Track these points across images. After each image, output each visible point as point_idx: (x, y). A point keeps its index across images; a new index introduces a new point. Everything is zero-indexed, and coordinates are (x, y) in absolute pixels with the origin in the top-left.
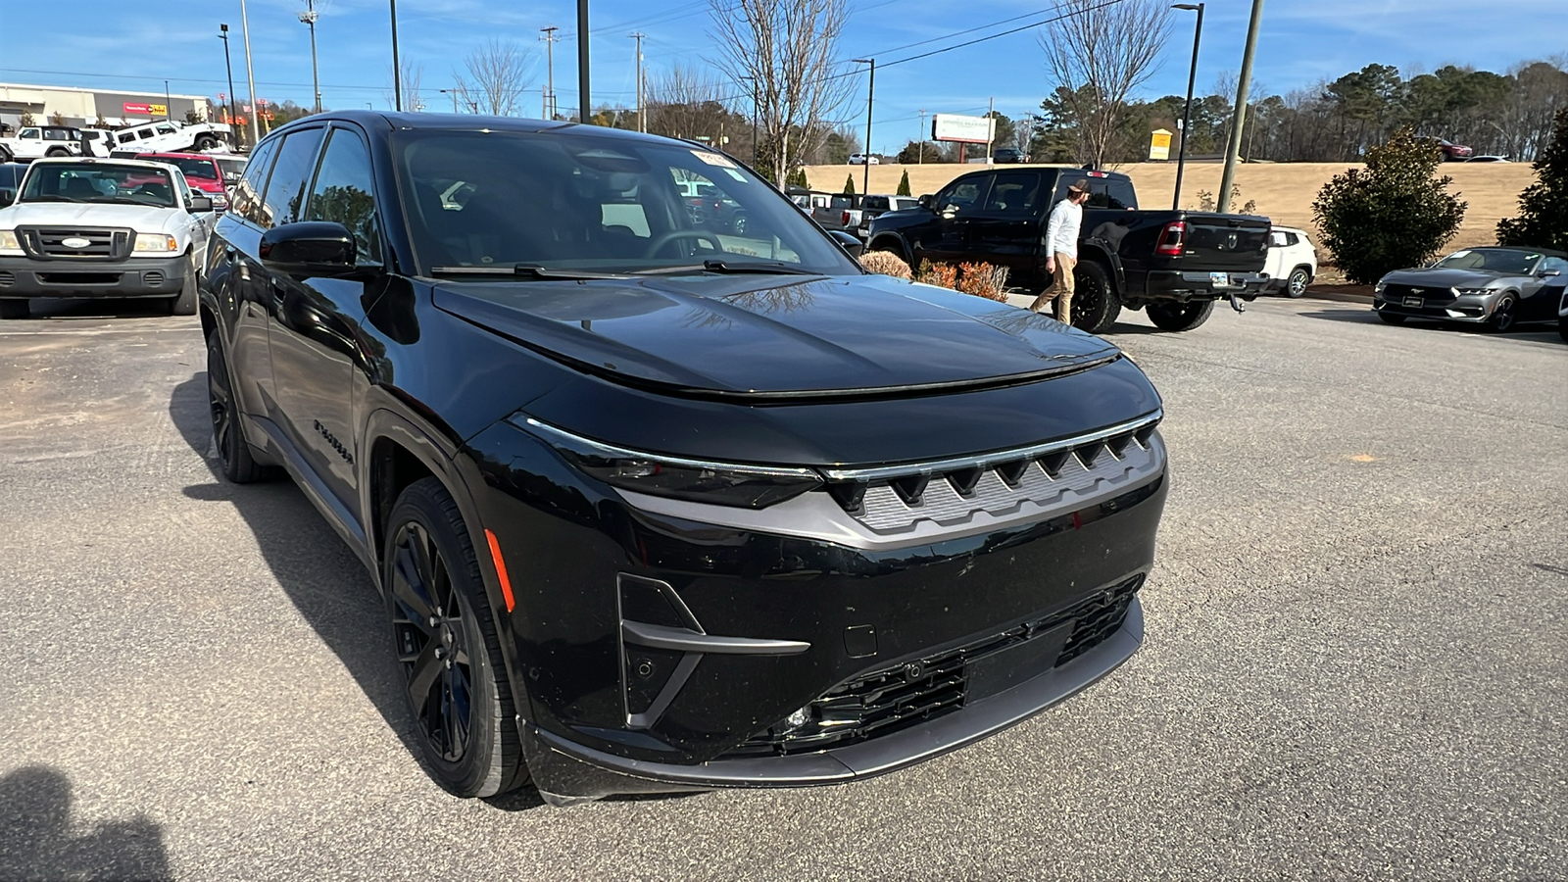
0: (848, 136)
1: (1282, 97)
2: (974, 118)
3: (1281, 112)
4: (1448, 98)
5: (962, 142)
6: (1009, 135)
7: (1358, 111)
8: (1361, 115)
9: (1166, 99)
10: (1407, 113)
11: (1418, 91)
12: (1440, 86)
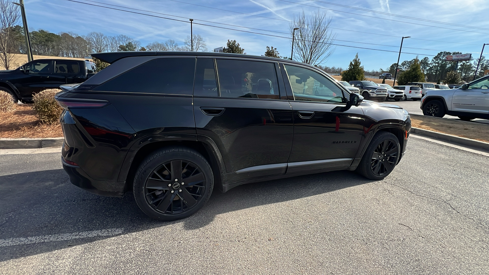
11: (35, 36)
12: (42, 35)
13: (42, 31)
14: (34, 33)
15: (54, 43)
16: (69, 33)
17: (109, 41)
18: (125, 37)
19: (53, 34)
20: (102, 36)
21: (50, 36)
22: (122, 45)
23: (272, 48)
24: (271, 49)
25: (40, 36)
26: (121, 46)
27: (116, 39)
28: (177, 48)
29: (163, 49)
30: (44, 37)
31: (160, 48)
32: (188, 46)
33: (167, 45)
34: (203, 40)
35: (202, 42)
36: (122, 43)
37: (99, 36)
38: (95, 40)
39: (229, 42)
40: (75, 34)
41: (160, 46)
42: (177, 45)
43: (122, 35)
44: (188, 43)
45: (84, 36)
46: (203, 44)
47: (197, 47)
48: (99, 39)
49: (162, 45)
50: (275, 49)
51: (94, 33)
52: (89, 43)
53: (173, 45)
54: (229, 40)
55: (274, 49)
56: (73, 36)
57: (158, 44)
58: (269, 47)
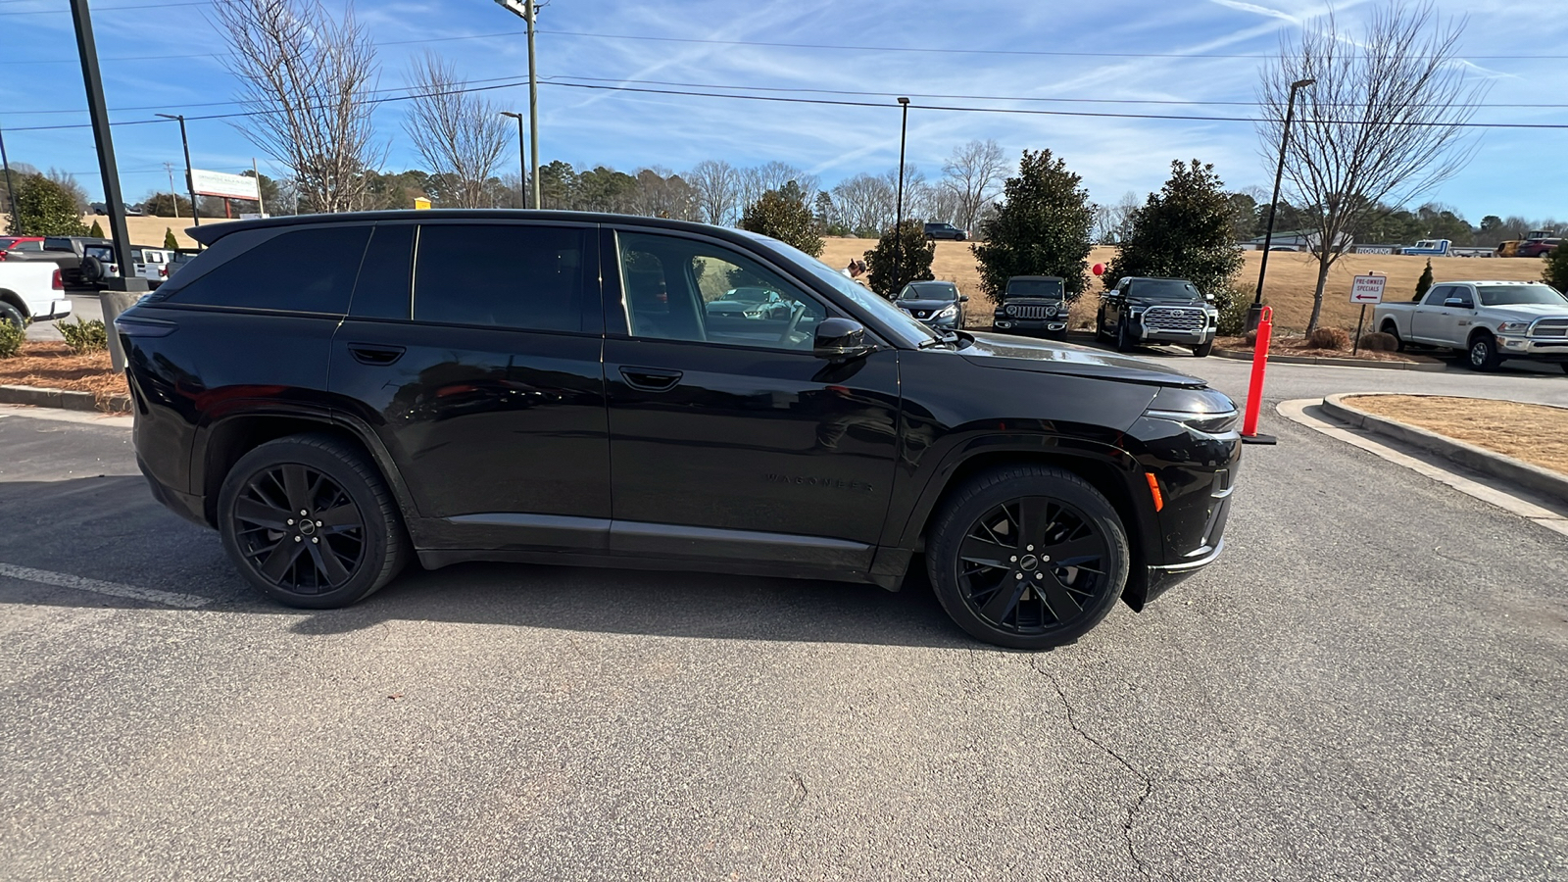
0: (64, 182)
1: (500, 178)
2: (235, 176)
3: (502, 189)
4: (604, 187)
5: (226, 198)
6: (273, 193)
7: (554, 192)
8: (555, 195)
9: (411, 172)
10: (583, 196)
11: (586, 182)
12: (598, 180)
13: (600, 170)
14: (586, 176)
15: (621, 197)
16: (654, 168)
17: (743, 183)
18: (781, 166)
19: (620, 174)
20: (726, 168)
21: (615, 181)
22: (772, 189)
23: (1196, 163)
24: (1188, 169)
25: (596, 181)
26: (770, 191)
27: (760, 173)
28: (922, 187)
29: (879, 193)
30: (602, 182)
31: (870, 189)
32: (954, 179)
33: (892, 179)
34: (1004, 156)
35: (999, 162)
36: (772, 185)
37: (719, 169)
38: (708, 180)
39: (1026, 156)
40: (666, 171)
41: (873, 184)
42: (923, 179)
43: (775, 163)
44: (956, 169)
45: (686, 174)
46: (1002, 169)
47: (983, 179)
48: (719, 178)
49: (878, 181)
50: (1209, 167)
51: (710, 162)
52: (695, 192)
53: (911, 178)
54: (1026, 151)
55: (1202, 167)
56: (662, 176)
57: (868, 180)
58: (1181, 163)
